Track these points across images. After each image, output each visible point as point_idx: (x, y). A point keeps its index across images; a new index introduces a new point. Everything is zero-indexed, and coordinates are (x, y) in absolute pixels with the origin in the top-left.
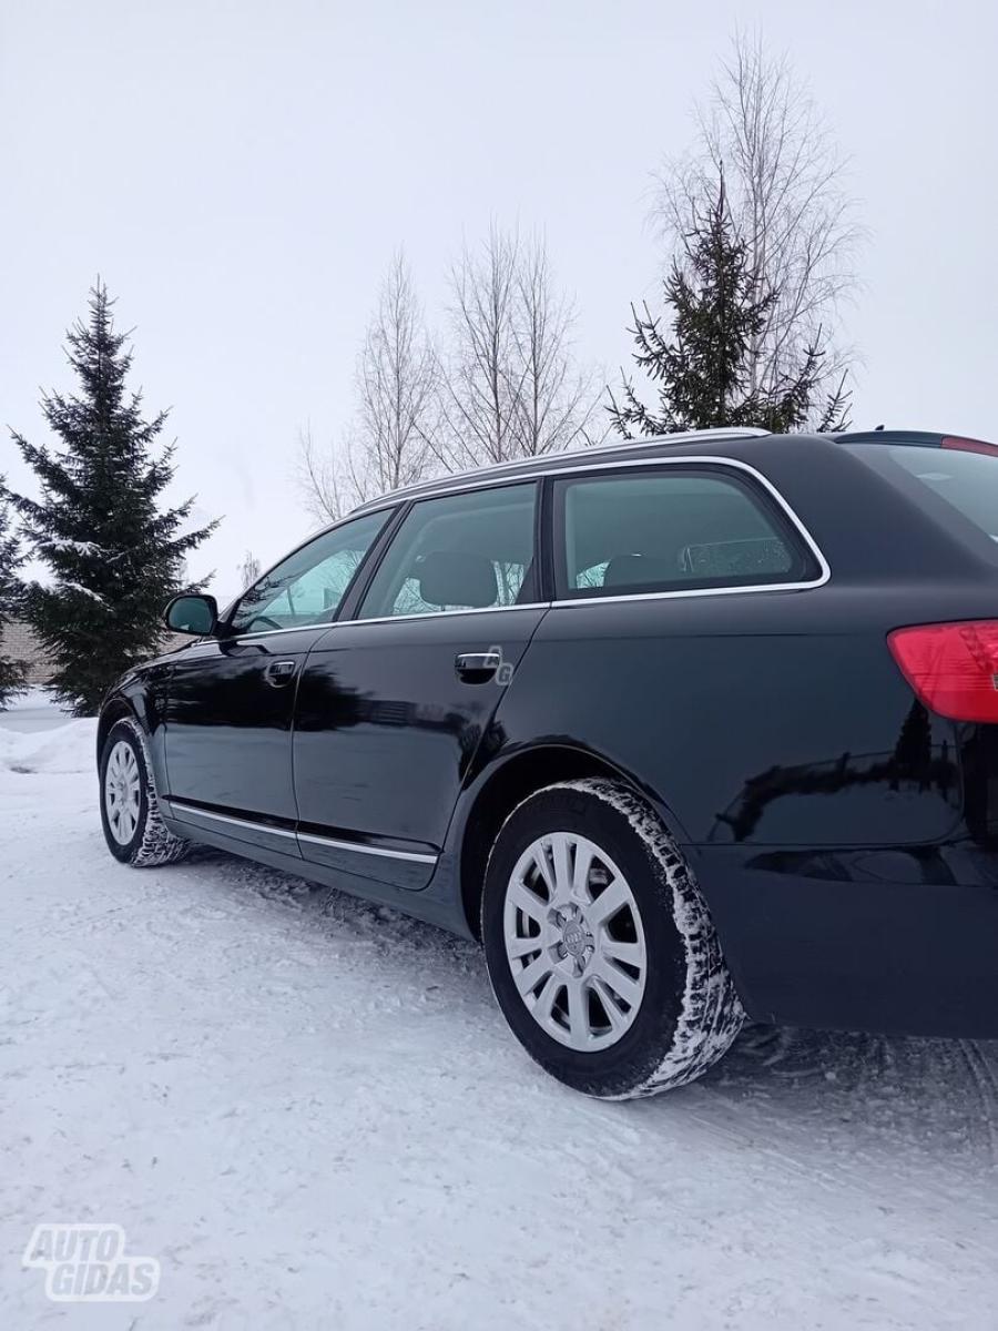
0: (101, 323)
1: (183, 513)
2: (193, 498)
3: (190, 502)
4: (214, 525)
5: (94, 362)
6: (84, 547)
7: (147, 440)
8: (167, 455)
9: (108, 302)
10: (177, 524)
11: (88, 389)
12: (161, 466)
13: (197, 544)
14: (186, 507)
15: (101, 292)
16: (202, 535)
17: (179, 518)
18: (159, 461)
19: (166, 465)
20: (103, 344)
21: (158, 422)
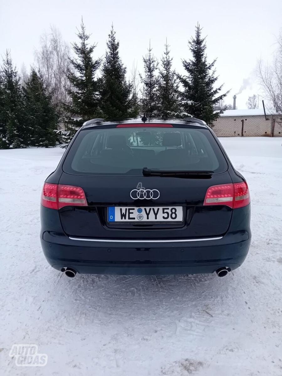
0: (198, 36)
1: (219, 89)
2: (223, 85)
3: (222, 86)
4: (228, 92)
5: (196, 48)
6: (190, 102)
7: (210, 69)
8: (213, 73)
9: (200, 29)
10: (218, 93)
11: (194, 56)
12: (212, 77)
13: (223, 98)
14: (221, 87)
15: (198, 27)
16: (225, 95)
17: (218, 91)
18: (211, 75)
19: (213, 76)
20: (198, 42)
21: (213, 63)
